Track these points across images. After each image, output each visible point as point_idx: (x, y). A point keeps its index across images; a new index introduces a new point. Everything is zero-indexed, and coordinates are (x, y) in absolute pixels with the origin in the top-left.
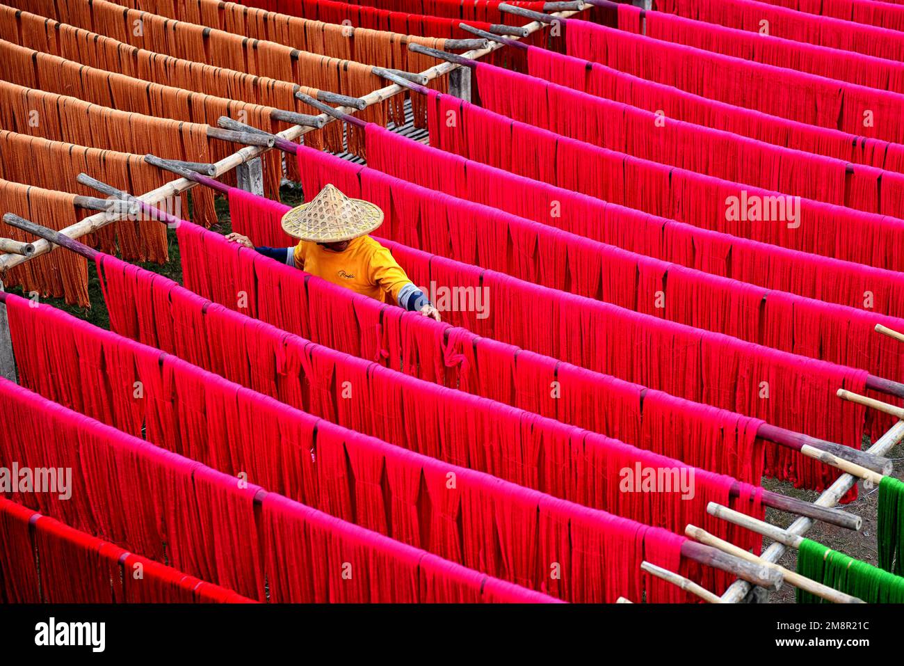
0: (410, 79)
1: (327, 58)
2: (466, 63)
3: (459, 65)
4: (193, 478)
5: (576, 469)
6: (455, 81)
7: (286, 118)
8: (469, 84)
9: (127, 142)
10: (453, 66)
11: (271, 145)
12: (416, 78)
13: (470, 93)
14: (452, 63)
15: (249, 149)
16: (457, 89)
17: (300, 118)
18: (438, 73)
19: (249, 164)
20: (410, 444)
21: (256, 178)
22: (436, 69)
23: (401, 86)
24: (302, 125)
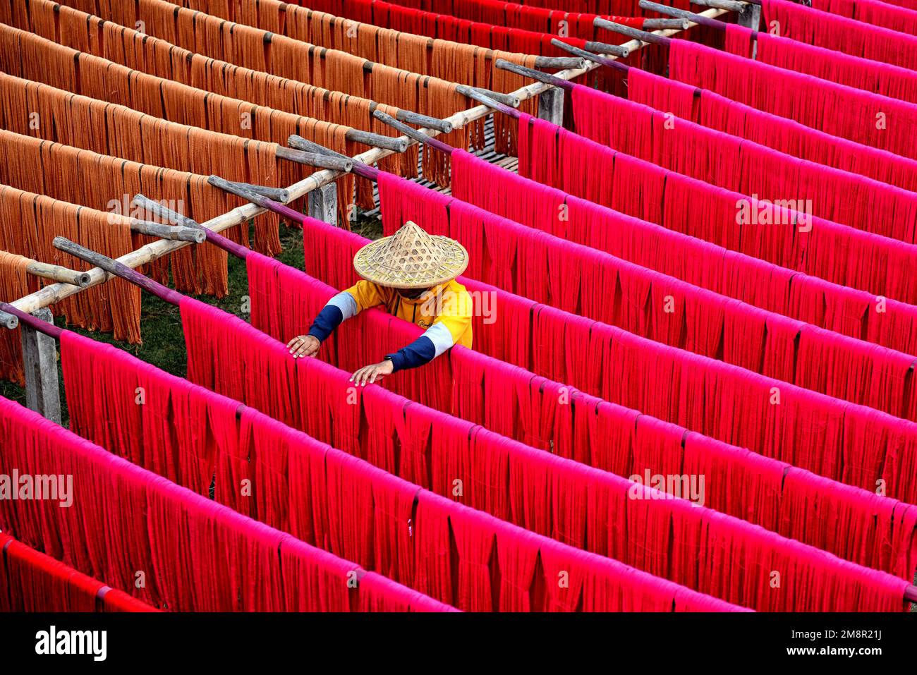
0: (500, 100)
1: (404, 73)
2: (560, 84)
3: (551, 86)
4: (279, 551)
5: (712, 558)
6: (547, 103)
7: (364, 139)
8: (562, 107)
9: (184, 159)
10: (546, 87)
11: (348, 170)
12: (507, 99)
13: (561, 118)
14: (544, 83)
15: (324, 174)
16: (547, 113)
17: (380, 140)
18: (529, 94)
19: (323, 190)
20: (514, 519)
21: (330, 206)
22: (527, 90)
23: (489, 107)
24: (381, 148)
